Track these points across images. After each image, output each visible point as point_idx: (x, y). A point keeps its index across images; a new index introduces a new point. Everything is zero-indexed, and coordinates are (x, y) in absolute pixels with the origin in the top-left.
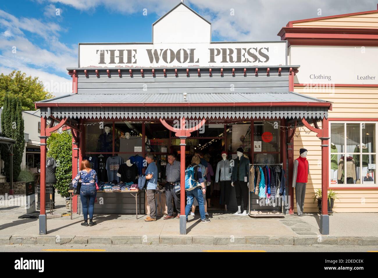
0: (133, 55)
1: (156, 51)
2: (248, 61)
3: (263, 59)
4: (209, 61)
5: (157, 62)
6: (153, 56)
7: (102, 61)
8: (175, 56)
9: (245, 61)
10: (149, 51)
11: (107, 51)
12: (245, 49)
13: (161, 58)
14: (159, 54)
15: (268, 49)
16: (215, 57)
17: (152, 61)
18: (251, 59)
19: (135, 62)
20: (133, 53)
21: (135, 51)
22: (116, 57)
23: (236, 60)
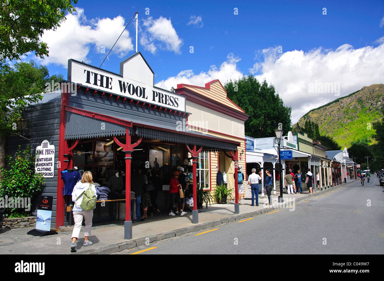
0: (110, 82)
1: (124, 83)
2: (170, 105)
3: (176, 105)
4: (153, 99)
5: (125, 92)
6: (122, 86)
7: (88, 81)
8: (135, 91)
9: (168, 104)
10: (120, 82)
11: (92, 73)
12: (168, 96)
13: (127, 89)
14: (126, 87)
15: (178, 99)
16: (155, 97)
17: (121, 91)
18: (171, 104)
19: (111, 89)
20: (110, 80)
21: (111, 79)
22: (98, 80)
23: (165, 103)
